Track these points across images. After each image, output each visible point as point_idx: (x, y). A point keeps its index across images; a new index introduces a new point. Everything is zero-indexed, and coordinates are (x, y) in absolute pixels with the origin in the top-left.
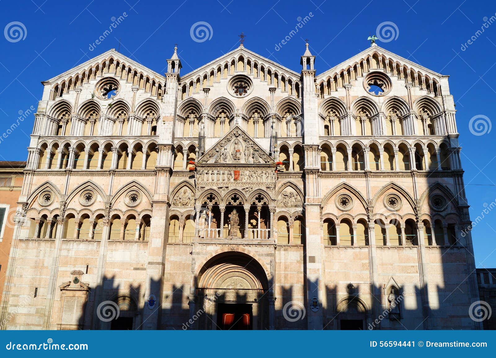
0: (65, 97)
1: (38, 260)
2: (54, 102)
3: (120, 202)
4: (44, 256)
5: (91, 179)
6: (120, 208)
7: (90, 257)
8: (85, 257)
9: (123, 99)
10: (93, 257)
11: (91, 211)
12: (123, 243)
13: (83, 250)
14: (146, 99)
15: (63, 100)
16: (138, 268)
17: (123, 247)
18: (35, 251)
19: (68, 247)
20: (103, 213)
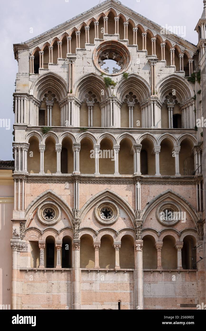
0: (53, 69)
1: (51, 297)
2: (37, 76)
3: (151, 219)
4: (59, 291)
5: (109, 188)
6: (153, 227)
7: (121, 291)
8: (115, 291)
9: (137, 74)
10: (125, 291)
11: (114, 231)
12: (163, 274)
13: (111, 282)
14: (170, 76)
15: (50, 73)
16: (187, 305)
17: (163, 278)
18: (45, 284)
19: (89, 279)
20: (131, 234)
